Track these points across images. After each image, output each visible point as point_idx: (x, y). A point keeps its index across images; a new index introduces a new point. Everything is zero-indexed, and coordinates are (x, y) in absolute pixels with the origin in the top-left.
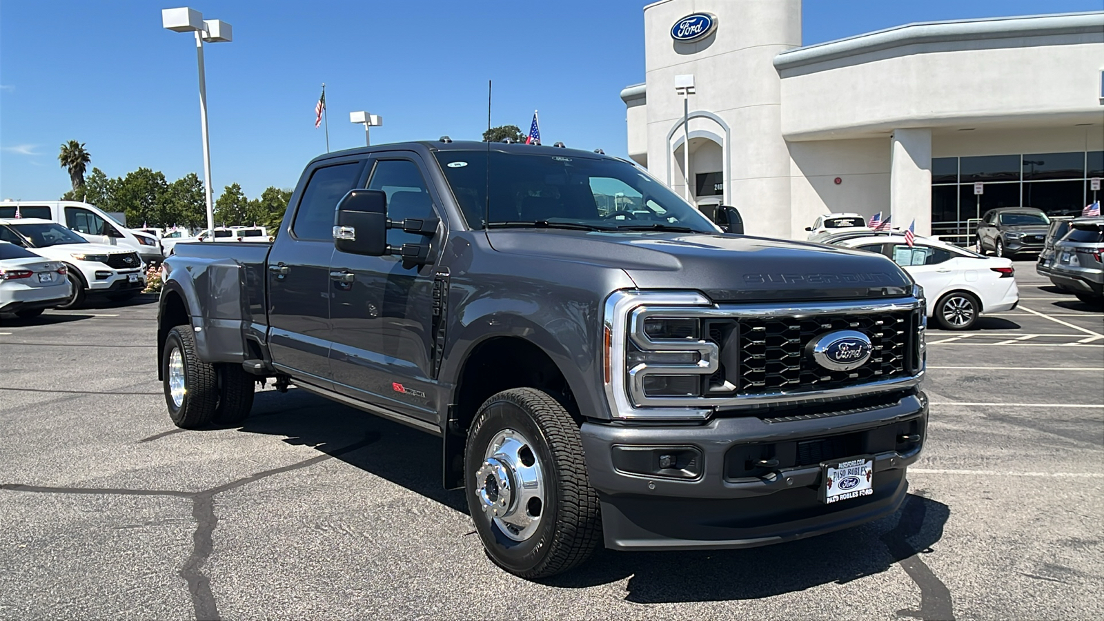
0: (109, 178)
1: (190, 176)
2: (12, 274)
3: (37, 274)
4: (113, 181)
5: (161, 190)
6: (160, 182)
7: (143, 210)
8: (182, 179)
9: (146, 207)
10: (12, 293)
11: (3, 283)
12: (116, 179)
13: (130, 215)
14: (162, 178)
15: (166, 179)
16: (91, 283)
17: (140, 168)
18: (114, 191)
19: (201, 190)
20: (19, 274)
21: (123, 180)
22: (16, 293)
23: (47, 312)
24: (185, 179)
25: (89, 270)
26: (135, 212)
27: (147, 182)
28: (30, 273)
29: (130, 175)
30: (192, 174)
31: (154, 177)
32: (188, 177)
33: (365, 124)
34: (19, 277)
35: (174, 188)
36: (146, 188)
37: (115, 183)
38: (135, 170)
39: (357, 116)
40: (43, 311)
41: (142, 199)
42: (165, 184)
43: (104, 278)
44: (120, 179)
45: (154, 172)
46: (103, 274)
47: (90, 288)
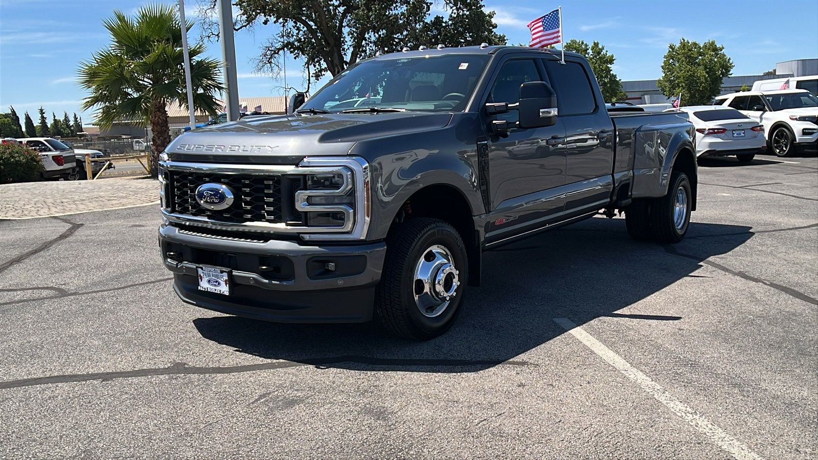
2: (711, 131)
3: (731, 131)
10: (708, 144)
11: (704, 137)
16: (799, 137)
20: (716, 131)
22: (711, 144)
23: (756, 157)
25: (797, 127)
28: (724, 130)
34: (716, 133)
40: (753, 157)
43: (811, 134)
46: (810, 131)
47: (797, 141)
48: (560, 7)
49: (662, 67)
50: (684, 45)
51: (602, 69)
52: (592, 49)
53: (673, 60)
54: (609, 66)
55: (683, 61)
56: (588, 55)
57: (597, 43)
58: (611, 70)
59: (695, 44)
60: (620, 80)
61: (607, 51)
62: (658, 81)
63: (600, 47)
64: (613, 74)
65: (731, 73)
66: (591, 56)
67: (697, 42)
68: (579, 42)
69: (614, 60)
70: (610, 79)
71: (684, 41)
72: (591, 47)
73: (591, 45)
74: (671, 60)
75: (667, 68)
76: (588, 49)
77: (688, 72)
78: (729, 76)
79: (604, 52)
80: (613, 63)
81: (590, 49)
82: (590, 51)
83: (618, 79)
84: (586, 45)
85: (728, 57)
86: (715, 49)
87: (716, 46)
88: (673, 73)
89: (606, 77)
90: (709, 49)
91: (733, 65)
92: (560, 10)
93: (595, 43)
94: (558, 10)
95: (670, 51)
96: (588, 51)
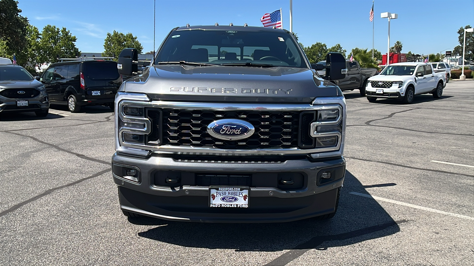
0: (304, 47)
1: (337, 45)
4: (306, 48)
5: (325, 51)
6: (324, 48)
7: (317, 60)
8: (334, 46)
9: (318, 58)
12: (307, 47)
13: (311, 62)
14: (325, 47)
15: (327, 47)
17: (317, 42)
18: (306, 52)
19: (341, 51)
21: (310, 47)
24: (335, 46)
26: (313, 60)
27: (319, 48)
29: (313, 45)
30: (338, 44)
31: (322, 46)
32: (336, 45)
33: (389, 18)
35: (330, 50)
36: (319, 51)
37: (307, 49)
38: (315, 43)
39: (384, 15)
41: (317, 55)
42: (327, 49)
44: (309, 47)
45: (322, 44)
48: (281, 8)
49: (104, 46)
50: (116, 34)
51: (69, 44)
52: (62, 32)
53: (110, 42)
54: (73, 43)
55: (116, 43)
56: (60, 35)
57: (65, 28)
58: (75, 46)
59: (122, 34)
60: (81, 51)
61: (71, 34)
62: (102, 54)
63: (67, 30)
64: (76, 48)
65: (142, 52)
66: (62, 36)
67: (123, 34)
68: (53, 27)
69: (76, 39)
70: (74, 50)
71: (115, 32)
72: (61, 30)
73: (61, 29)
74: (109, 42)
75: (107, 46)
76: (60, 32)
77: (120, 50)
78: (141, 53)
79: (70, 34)
80: (76, 41)
81: (61, 32)
82: (60, 33)
83: (79, 51)
84: (58, 29)
85: (140, 42)
86: (132, 38)
87: (132, 36)
88: (111, 50)
89: (72, 49)
90: (129, 38)
91: (142, 47)
92: (281, 10)
93: (63, 29)
94: (280, 10)
95: (108, 37)
96: (59, 33)
